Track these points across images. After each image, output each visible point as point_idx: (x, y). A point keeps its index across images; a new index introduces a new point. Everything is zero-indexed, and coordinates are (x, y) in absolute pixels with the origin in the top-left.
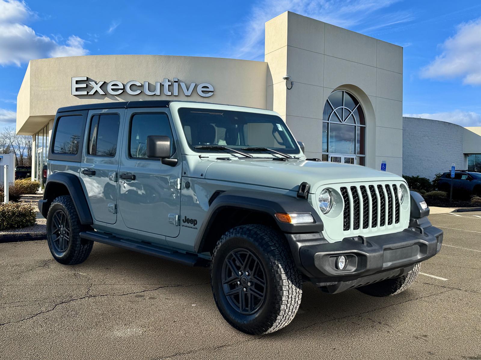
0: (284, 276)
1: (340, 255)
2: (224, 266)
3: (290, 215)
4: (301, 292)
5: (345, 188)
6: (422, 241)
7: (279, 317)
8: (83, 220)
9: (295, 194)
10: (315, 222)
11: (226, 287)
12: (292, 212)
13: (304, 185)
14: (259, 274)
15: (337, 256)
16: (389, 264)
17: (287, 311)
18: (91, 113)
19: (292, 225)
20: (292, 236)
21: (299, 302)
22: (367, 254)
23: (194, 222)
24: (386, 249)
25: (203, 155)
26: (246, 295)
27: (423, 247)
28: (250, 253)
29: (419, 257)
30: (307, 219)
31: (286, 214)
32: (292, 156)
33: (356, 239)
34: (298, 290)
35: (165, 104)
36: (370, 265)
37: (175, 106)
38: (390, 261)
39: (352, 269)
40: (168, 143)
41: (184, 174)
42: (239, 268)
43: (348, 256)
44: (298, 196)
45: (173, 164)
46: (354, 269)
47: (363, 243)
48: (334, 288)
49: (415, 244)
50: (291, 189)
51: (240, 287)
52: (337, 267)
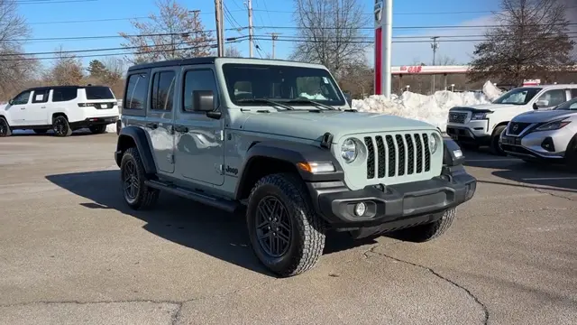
0: (305, 222)
1: (359, 202)
2: (257, 213)
3: (310, 164)
4: (324, 236)
5: (370, 138)
6: (447, 188)
7: (302, 260)
8: (147, 169)
9: (318, 144)
10: (335, 171)
11: (259, 232)
12: (313, 161)
13: (327, 135)
14: (285, 220)
15: (356, 203)
16: (412, 211)
17: (310, 254)
18: (153, 71)
19: (311, 174)
20: (313, 184)
21: (323, 246)
22: (386, 201)
23: (235, 171)
24: (407, 197)
25: (244, 108)
26: (276, 239)
27: (449, 194)
28: (277, 200)
29: (445, 204)
30: (328, 168)
31: (306, 163)
32: (336, 108)
33: (378, 187)
34: (320, 235)
35: (211, 60)
36: (388, 212)
37: (220, 63)
38: (413, 208)
39: (372, 216)
40: (212, 97)
41: (227, 126)
42: (269, 214)
43: (368, 203)
44: (322, 146)
45: (218, 117)
46: (373, 215)
47: (383, 191)
48: (357, 233)
49: (441, 191)
50: (316, 138)
51: (270, 232)
52: (356, 214)
